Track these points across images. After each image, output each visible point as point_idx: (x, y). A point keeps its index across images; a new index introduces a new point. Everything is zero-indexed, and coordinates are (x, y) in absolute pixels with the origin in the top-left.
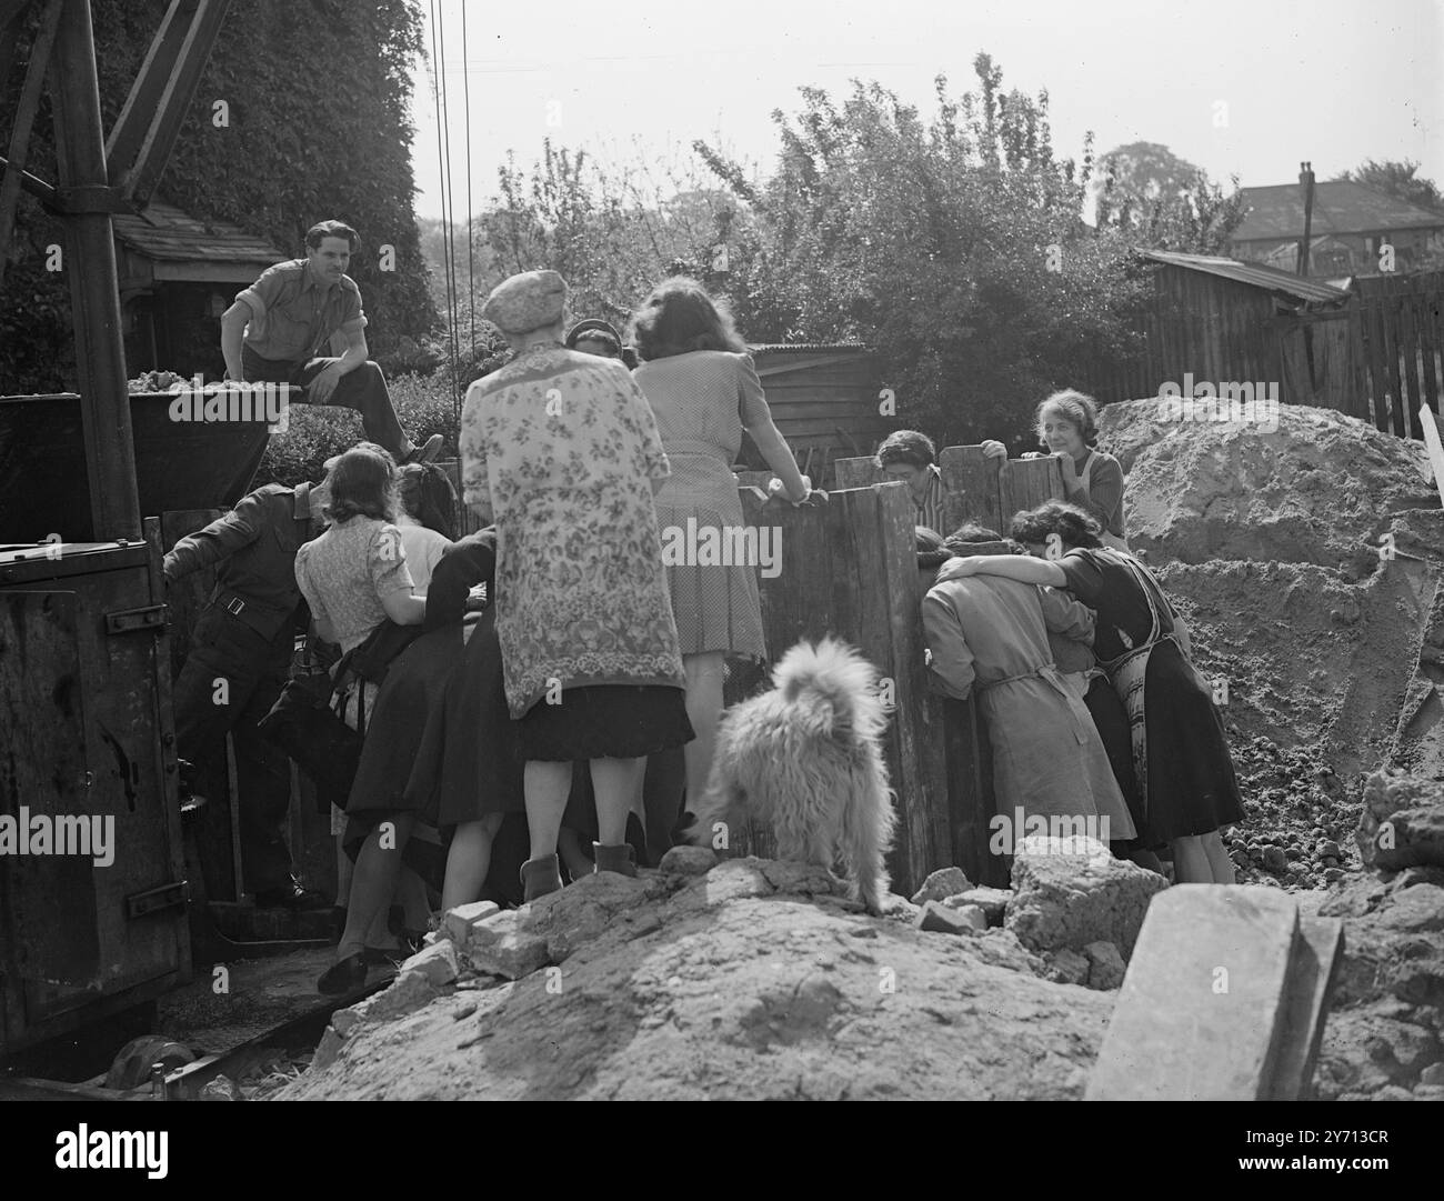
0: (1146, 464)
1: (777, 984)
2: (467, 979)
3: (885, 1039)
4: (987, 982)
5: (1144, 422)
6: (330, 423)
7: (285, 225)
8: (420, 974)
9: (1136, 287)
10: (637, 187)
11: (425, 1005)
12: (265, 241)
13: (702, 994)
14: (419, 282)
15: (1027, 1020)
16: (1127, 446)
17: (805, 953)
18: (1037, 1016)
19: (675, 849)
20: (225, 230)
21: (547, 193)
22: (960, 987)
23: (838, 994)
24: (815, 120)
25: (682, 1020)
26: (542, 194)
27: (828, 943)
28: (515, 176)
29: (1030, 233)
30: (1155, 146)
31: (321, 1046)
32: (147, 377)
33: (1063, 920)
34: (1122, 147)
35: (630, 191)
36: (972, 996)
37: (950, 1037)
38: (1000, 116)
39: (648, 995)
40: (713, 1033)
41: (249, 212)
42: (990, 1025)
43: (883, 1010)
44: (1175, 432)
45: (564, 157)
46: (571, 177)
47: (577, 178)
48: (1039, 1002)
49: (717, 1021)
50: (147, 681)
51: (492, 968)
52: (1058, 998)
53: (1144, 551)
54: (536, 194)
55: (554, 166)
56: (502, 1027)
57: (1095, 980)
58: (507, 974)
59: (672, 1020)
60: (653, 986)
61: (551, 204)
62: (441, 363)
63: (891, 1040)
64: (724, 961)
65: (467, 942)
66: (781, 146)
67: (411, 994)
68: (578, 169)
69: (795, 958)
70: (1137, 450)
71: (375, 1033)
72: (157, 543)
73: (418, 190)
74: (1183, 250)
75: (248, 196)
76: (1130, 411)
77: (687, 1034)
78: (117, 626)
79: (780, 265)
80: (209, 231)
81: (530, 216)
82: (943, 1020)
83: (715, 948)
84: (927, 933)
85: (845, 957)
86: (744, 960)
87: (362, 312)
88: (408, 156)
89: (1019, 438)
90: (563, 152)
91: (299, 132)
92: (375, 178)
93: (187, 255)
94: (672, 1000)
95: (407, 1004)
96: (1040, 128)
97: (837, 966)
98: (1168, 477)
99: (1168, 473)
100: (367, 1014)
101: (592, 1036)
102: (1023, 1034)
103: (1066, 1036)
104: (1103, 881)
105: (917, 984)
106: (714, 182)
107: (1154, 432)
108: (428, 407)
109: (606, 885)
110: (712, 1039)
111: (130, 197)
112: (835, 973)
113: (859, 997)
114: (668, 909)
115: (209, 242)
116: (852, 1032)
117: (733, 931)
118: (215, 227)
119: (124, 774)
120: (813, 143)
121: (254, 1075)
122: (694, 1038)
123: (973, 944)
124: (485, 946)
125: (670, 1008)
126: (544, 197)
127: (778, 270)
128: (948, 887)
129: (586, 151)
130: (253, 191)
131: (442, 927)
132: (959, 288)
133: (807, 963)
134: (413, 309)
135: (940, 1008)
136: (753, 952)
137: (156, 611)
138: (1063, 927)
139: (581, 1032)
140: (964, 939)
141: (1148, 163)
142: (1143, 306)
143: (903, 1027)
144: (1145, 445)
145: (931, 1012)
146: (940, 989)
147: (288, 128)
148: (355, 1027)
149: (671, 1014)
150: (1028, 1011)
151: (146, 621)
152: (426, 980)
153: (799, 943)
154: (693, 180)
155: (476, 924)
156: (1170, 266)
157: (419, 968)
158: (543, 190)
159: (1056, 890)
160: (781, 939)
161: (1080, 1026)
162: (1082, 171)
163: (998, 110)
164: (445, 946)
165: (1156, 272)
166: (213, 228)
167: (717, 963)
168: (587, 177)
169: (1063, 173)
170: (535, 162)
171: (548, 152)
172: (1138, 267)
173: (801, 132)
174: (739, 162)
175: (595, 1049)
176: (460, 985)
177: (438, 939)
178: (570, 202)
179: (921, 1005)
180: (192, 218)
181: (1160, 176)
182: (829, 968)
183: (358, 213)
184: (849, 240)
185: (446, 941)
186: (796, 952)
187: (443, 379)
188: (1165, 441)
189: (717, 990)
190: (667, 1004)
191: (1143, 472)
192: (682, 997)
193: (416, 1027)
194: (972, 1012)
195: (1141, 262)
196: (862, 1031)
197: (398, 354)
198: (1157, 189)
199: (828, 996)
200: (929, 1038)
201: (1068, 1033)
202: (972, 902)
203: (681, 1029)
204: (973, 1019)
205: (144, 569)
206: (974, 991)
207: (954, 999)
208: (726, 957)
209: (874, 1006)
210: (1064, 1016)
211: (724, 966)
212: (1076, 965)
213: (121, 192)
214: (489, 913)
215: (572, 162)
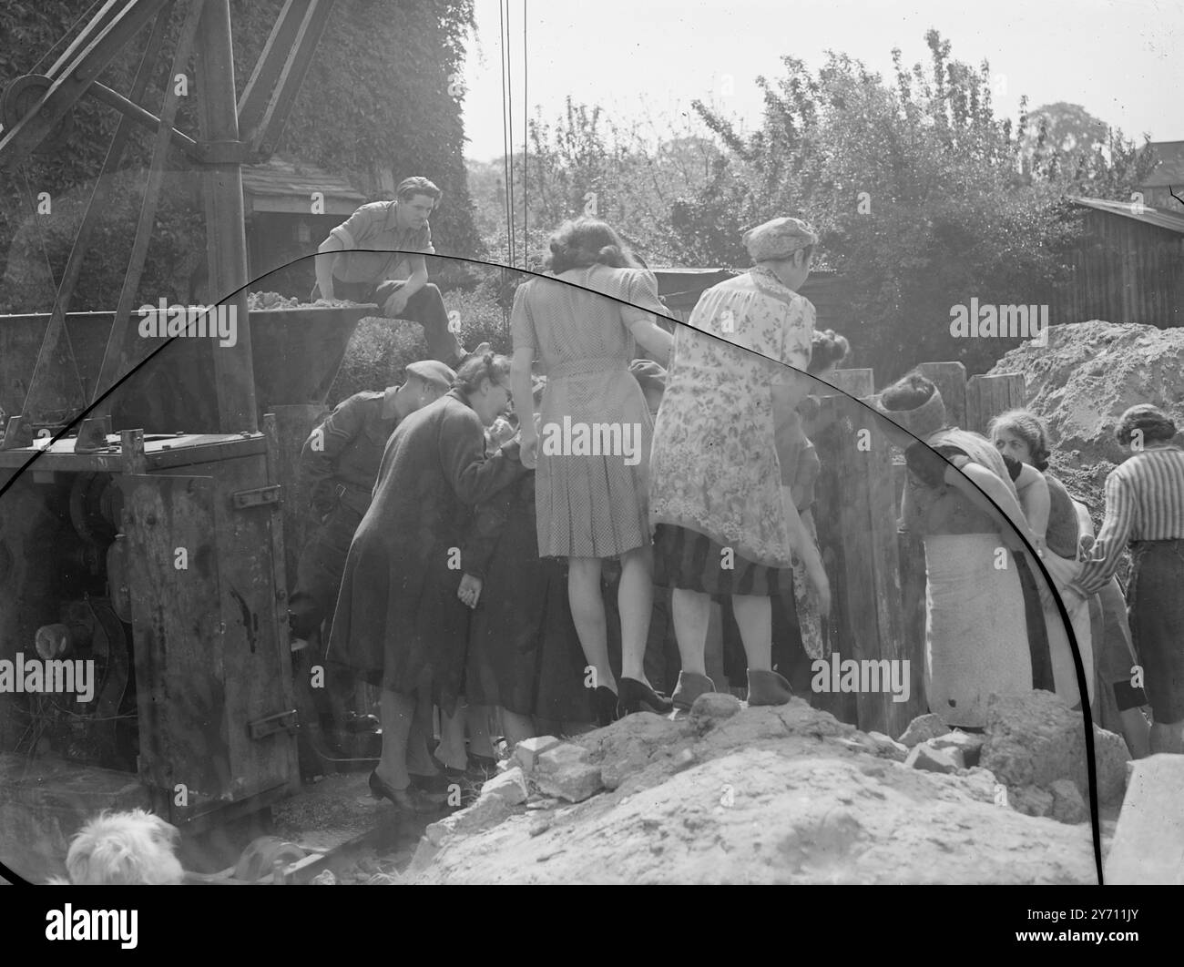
0: (1080, 378)
1: (807, 815)
2: (535, 800)
3: (899, 864)
4: (979, 816)
5: (1078, 344)
6: (393, 331)
7: (360, 166)
8: (497, 796)
9: (1067, 227)
10: (643, 138)
11: (502, 822)
12: (342, 180)
13: (743, 822)
14: (466, 215)
15: (1013, 849)
16: (1064, 363)
17: (827, 789)
18: (1023, 846)
19: (705, 696)
20: (310, 171)
21: (568, 141)
22: (958, 820)
23: (858, 825)
24: (795, 84)
25: (728, 844)
26: (564, 142)
27: (846, 781)
28: (543, 127)
29: (978, 181)
30: (1073, 106)
31: (417, 852)
32: (255, 296)
33: (1031, 761)
34: (1044, 106)
35: (637, 141)
36: (968, 828)
37: (953, 864)
38: (948, 82)
39: (697, 821)
40: (755, 855)
41: (331, 156)
42: (985, 854)
43: (896, 839)
44: (1105, 352)
45: (582, 113)
46: (588, 129)
47: (593, 129)
48: (1023, 834)
49: (757, 846)
50: (265, 548)
51: (555, 792)
52: (1039, 831)
53: (1077, 452)
54: (559, 142)
55: (575, 119)
56: (573, 844)
57: (1058, 812)
58: (568, 797)
59: (719, 843)
60: (700, 814)
61: (572, 150)
62: (479, 282)
63: (904, 865)
64: (759, 794)
65: (533, 769)
66: (764, 106)
67: (490, 812)
68: (595, 122)
69: (819, 792)
70: (1072, 366)
71: (462, 843)
72: (273, 435)
73: (467, 139)
74: (1104, 197)
75: (330, 143)
76: (1065, 333)
77: (732, 855)
78: (243, 503)
79: (764, 204)
80: (298, 171)
81: (553, 161)
82: (944, 847)
83: (750, 783)
84: (921, 772)
85: (861, 793)
86: (774, 794)
87: (430, 243)
88: (460, 111)
89: (964, 351)
90: (582, 108)
91: (372, 91)
92: (432, 129)
93: (281, 191)
94: (718, 826)
95: (487, 821)
96: (982, 92)
97: (854, 801)
98: (1100, 390)
99: (1100, 386)
100: (455, 827)
101: (652, 855)
102: (1014, 861)
103: (1049, 864)
104: (1062, 729)
105: (921, 817)
106: (707, 133)
107: (1087, 352)
108: (472, 318)
109: (646, 723)
110: (754, 860)
111: (257, 150)
112: (852, 807)
113: (875, 828)
114: (702, 746)
115: (297, 181)
116: (870, 857)
117: (764, 768)
118: (303, 168)
119: (247, 623)
120: (792, 103)
121: (352, 871)
122: (739, 859)
123: (962, 782)
124: (549, 773)
125: (717, 833)
126: (566, 145)
127: (763, 208)
128: (929, 730)
129: (601, 106)
130: (334, 138)
131: (513, 757)
132: (918, 226)
133: (830, 798)
134: (461, 236)
135: (943, 838)
136: (783, 787)
137: (272, 491)
138: (1031, 767)
139: (643, 851)
140: (951, 777)
141: (1066, 120)
142: (1071, 243)
143: (913, 854)
144: (1079, 362)
145: (936, 841)
146: (941, 822)
147: (363, 87)
148: (446, 838)
149: (718, 838)
150: (1015, 843)
151: (265, 498)
152: (502, 800)
153: (820, 781)
154: (690, 131)
155: (542, 755)
156: (1096, 211)
157: (497, 790)
158: (565, 139)
159: (1025, 737)
160: (805, 776)
161: (1060, 855)
162: (1018, 128)
163: (946, 77)
164: (515, 773)
165: (1084, 215)
166: (302, 169)
167: (754, 796)
168: (602, 128)
169: (1002, 131)
170: (559, 117)
171: (569, 107)
172: (1067, 212)
173: (783, 96)
174: (728, 118)
175: (655, 866)
176: (529, 805)
177: (510, 766)
178: (587, 149)
179: (927, 835)
180: (285, 161)
181: (1077, 131)
182: (848, 802)
183: (418, 158)
184: (825, 185)
185: (516, 769)
186: (820, 788)
187: (482, 294)
188: (1096, 360)
189: (755, 819)
190: (714, 829)
191: (1077, 385)
192: (726, 824)
193: (498, 841)
194: (970, 842)
195: (1072, 207)
196: (878, 856)
197: (443, 273)
198: (1073, 143)
199: (849, 827)
200: (935, 863)
201: (1051, 861)
202: (952, 744)
203: (727, 851)
204: (970, 848)
205: (263, 457)
206: (970, 824)
207: (953, 831)
208: (760, 791)
209: (888, 836)
210: (1046, 847)
211: (759, 798)
212: (1042, 799)
213: (250, 145)
214: (551, 746)
215: (590, 116)
